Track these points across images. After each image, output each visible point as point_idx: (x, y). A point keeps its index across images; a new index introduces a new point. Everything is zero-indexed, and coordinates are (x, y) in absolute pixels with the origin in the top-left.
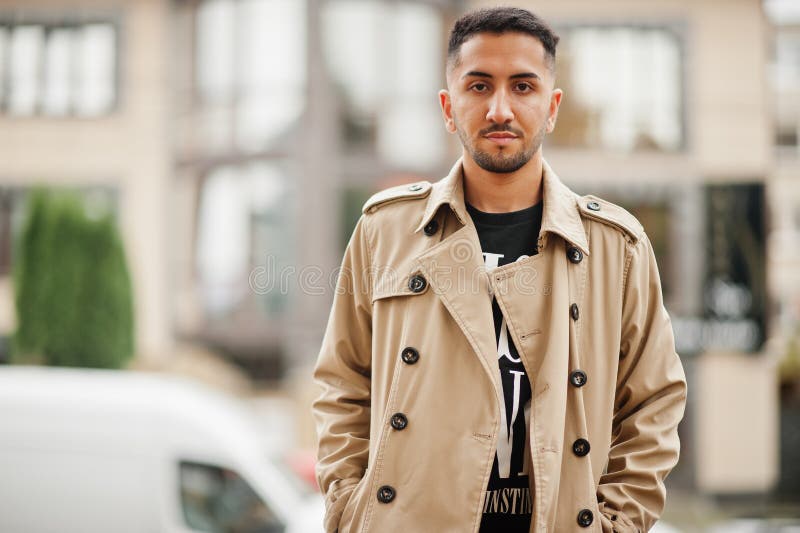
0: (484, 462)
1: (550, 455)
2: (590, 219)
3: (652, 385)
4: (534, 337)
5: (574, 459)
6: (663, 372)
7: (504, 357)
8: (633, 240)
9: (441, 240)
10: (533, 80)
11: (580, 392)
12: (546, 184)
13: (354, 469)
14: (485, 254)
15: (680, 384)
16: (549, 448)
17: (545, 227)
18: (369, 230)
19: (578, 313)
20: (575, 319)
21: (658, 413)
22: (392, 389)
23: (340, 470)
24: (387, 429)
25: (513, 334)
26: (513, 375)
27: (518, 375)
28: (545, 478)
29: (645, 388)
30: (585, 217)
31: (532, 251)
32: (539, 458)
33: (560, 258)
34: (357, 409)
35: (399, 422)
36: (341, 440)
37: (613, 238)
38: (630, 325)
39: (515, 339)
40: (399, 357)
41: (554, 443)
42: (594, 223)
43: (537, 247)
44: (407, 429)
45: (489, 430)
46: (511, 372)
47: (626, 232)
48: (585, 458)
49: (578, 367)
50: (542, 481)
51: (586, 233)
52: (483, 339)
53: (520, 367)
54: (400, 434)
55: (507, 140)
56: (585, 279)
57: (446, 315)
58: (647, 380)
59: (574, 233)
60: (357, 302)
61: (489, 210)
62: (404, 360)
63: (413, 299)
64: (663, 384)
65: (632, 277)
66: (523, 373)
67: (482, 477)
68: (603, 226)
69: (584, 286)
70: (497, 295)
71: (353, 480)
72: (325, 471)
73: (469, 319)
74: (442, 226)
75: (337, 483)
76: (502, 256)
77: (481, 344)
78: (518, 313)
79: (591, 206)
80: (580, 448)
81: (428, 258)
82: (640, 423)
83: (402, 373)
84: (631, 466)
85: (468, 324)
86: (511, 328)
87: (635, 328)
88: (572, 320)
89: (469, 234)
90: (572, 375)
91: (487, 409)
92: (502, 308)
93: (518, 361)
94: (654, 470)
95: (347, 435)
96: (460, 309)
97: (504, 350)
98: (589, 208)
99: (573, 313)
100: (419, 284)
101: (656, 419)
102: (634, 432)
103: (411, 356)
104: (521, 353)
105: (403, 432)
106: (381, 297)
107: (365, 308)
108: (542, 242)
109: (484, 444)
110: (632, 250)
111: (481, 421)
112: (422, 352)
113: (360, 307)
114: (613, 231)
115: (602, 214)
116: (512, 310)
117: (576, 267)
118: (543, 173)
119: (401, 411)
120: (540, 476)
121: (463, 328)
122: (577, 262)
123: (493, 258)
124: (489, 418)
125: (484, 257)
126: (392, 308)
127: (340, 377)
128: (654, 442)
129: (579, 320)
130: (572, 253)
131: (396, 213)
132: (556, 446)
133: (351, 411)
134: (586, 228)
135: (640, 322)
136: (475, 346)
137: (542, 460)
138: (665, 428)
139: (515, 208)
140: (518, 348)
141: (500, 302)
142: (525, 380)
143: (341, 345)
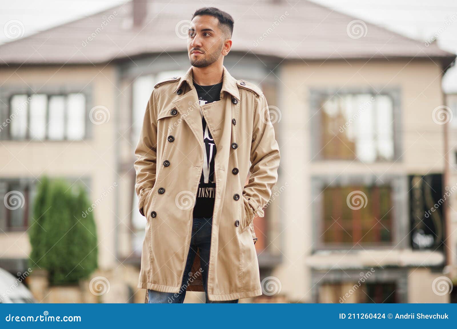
0: (198, 176)
1: (222, 172)
2: (242, 88)
3: (265, 151)
4: (218, 131)
5: (233, 175)
6: (270, 146)
7: (207, 138)
8: (258, 96)
9: (184, 94)
10: (211, 32)
11: (235, 151)
12: (224, 75)
13: (150, 185)
14: (200, 101)
15: (276, 151)
16: (222, 169)
17: (223, 89)
18: (156, 94)
19: (235, 122)
20: (234, 125)
21: (268, 162)
22: (164, 152)
23: (144, 185)
24: (162, 167)
25: (210, 130)
26: (210, 145)
27: (212, 145)
28: (220, 180)
29: (263, 152)
30: (239, 88)
31: (217, 99)
32: (217, 172)
33: (229, 102)
34: (151, 164)
35: (167, 164)
36: (145, 175)
37: (250, 95)
38: (256, 128)
39: (211, 132)
40: (167, 140)
41: (224, 168)
42: (243, 90)
43: (220, 97)
44: (170, 165)
45: (200, 164)
46: (209, 144)
47: (255, 93)
48: (237, 175)
49: (235, 141)
50: (218, 181)
51: (240, 93)
52: (197, 130)
53: (212, 142)
54: (167, 168)
55: (198, 54)
56: (239, 110)
57: (185, 124)
58: (263, 149)
59: (235, 93)
60: (152, 122)
61: (202, 84)
62: (169, 140)
63: (172, 118)
64: (270, 151)
65: (257, 110)
66: (214, 144)
67: (197, 181)
68: (246, 91)
69: (238, 113)
70: (204, 115)
71: (149, 189)
72: (139, 186)
73: (193, 123)
74: (184, 91)
75: (143, 190)
76: (207, 101)
77: (197, 132)
78: (212, 122)
79: (242, 84)
80: (235, 172)
81: (178, 101)
82: (261, 166)
83: (168, 146)
84: (256, 181)
85: (192, 125)
86: (209, 127)
87: (258, 129)
88: (233, 125)
89: (194, 92)
90: (232, 144)
91: (199, 156)
92: (206, 120)
93: (212, 140)
94: (265, 182)
95: (148, 172)
96: (189, 120)
97: (207, 136)
98: (241, 84)
99: (234, 122)
100: (175, 112)
101: (267, 164)
102: (258, 169)
103: (171, 139)
104: (213, 137)
105: (168, 167)
106: (160, 118)
107: (155, 124)
108: (222, 96)
109: (198, 169)
110: (257, 99)
111: (197, 161)
112: (176, 137)
113: (153, 124)
114: (250, 93)
115: (246, 86)
116: (210, 120)
117: (235, 106)
118: (223, 71)
119: (167, 160)
120: (218, 179)
121: (190, 127)
122: (236, 104)
123: (203, 102)
124: (200, 160)
125: (200, 102)
126: (165, 123)
127: (145, 152)
128: (266, 172)
129: (236, 125)
130: (233, 100)
131: (166, 87)
132: (225, 169)
133: (149, 164)
134: (240, 92)
135: (260, 127)
136: (194, 133)
137: (219, 173)
138: (271, 167)
139: (212, 84)
140: (212, 135)
141: (205, 118)
142: (215, 147)
143: (145, 139)
